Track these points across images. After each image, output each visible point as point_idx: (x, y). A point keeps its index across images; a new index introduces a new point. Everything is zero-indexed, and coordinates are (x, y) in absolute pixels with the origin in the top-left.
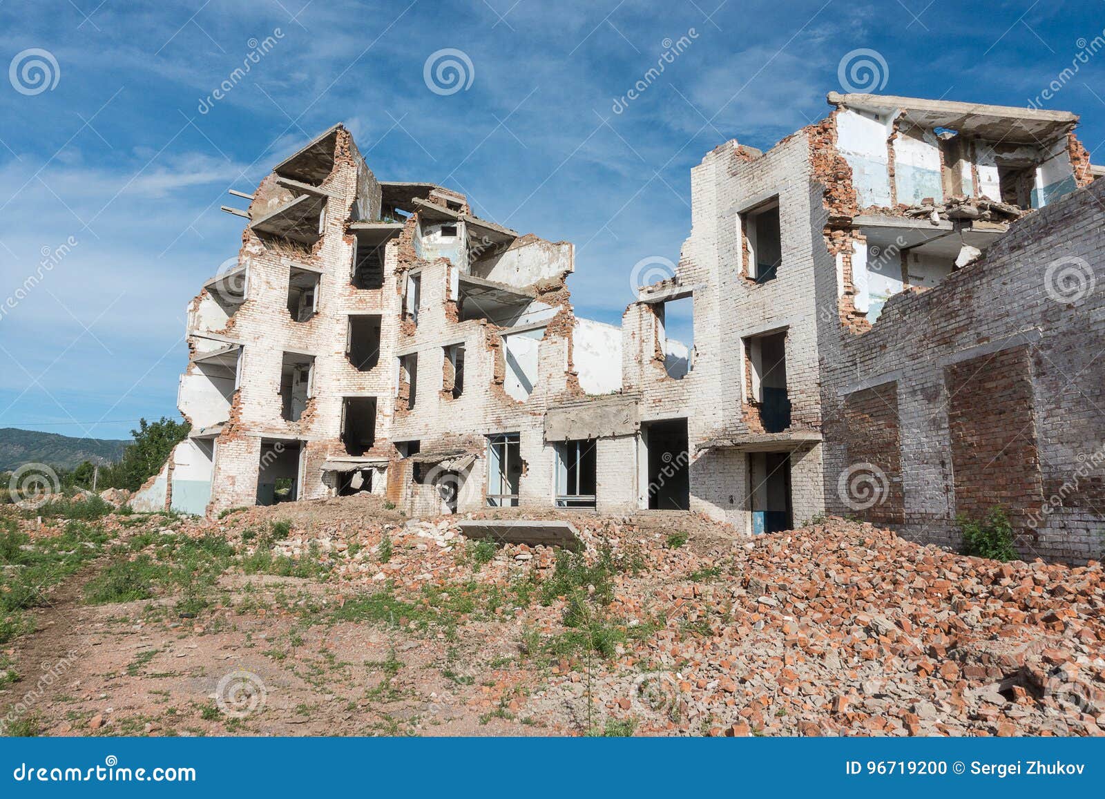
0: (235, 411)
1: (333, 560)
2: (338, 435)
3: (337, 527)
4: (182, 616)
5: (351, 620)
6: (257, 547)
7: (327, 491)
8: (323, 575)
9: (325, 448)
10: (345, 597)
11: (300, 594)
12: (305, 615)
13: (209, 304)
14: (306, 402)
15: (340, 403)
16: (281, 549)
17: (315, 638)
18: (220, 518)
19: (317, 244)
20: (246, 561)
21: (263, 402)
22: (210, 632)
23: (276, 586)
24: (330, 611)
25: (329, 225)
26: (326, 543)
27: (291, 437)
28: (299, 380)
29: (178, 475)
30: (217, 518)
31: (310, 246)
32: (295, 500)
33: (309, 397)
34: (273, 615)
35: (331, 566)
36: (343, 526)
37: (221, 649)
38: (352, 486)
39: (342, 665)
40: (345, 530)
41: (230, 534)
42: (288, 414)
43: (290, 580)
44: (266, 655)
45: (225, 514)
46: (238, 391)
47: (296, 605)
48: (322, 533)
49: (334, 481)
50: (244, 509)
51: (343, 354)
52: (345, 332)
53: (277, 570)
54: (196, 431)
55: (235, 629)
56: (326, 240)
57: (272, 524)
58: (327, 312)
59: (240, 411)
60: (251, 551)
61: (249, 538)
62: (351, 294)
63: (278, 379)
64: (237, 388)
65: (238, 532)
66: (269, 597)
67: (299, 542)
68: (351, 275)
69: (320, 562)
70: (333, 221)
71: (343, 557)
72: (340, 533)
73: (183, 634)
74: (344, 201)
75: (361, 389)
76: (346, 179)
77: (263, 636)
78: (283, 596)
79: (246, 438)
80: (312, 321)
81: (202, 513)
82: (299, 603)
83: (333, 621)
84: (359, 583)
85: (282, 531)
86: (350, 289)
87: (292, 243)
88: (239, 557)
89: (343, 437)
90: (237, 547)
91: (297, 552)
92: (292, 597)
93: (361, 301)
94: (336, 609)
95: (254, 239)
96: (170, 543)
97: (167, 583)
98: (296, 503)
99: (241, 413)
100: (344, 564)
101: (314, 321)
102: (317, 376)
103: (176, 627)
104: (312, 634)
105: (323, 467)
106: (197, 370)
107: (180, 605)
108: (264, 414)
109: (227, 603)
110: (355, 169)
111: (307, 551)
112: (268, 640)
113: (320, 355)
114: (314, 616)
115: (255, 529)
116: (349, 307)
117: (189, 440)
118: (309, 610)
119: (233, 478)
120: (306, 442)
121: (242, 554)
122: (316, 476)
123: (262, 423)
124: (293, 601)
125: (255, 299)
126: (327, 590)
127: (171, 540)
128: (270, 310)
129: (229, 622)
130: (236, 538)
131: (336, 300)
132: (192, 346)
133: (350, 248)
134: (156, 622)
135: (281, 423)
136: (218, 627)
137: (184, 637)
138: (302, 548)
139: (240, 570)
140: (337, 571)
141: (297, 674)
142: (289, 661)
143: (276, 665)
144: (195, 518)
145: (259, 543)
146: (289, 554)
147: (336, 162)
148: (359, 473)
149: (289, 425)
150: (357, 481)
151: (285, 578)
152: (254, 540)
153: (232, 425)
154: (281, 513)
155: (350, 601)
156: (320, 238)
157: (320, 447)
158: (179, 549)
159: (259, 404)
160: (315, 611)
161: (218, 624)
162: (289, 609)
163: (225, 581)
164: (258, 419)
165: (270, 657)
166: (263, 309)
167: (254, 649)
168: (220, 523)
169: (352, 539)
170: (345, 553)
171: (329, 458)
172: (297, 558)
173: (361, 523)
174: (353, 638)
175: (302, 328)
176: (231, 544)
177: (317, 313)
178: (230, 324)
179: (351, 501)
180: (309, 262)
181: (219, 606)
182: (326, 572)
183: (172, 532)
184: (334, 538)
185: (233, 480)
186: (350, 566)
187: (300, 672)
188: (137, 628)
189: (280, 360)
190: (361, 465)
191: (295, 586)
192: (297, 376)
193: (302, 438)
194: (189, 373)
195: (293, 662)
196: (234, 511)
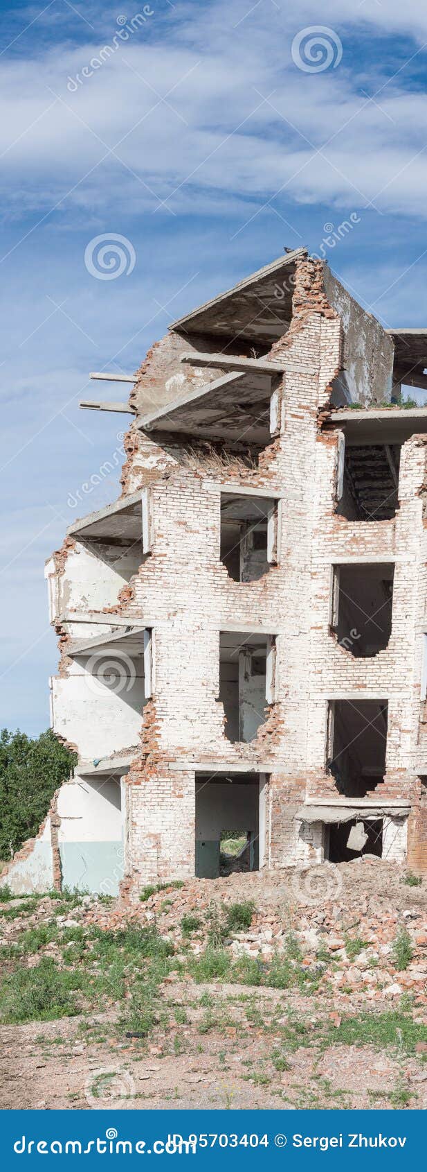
0: (149, 730)
1: (323, 964)
2: (321, 763)
3: (327, 912)
4: (129, 1035)
5: (351, 1044)
6: (205, 943)
7: (307, 853)
8: (309, 985)
9: (301, 784)
10: (344, 1015)
11: (279, 1011)
12: (289, 1037)
13: (83, 562)
14: (265, 709)
15: (324, 710)
16: (241, 947)
17: (304, 1063)
18: (143, 899)
19: (268, 451)
20: (192, 963)
21: (193, 716)
22: (169, 1054)
23: (244, 999)
24: (322, 1032)
25: (289, 418)
26: (311, 938)
27: (243, 767)
28: (249, 672)
29: (68, 834)
30: (138, 899)
31: (255, 458)
32: (256, 868)
33: (270, 702)
34: (247, 1034)
35: (320, 972)
36: (336, 912)
37: (189, 1072)
38: (350, 845)
39: (340, 1093)
40: (340, 917)
41: (164, 922)
42: (234, 731)
43: (261, 991)
44: (247, 1079)
45: (149, 893)
46: (151, 699)
47: (274, 1023)
48: (304, 921)
49: (318, 839)
50: (178, 885)
51: (326, 630)
52: (327, 593)
53: (241, 976)
54: (85, 764)
55: (201, 1051)
56: (283, 443)
57: (225, 908)
58: (292, 561)
59: (157, 732)
60: (198, 949)
61: (191, 928)
62: (336, 529)
63: (213, 674)
64: (147, 695)
65: (175, 919)
66: (237, 1013)
67: (268, 935)
68: (335, 498)
69: (304, 966)
70: (295, 411)
71: (338, 959)
72: (332, 922)
73: (138, 1055)
74: (316, 376)
75: (359, 686)
76: (319, 339)
77: (236, 1058)
78: (255, 1012)
79: (171, 775)
80: (267, 577)
81: (115, 892)
82: (279, 1021)
83: (327, 1044)
84: (363, 996)
85: (242, 918)
86: (333, 521)
87: (219, 452)
88: (182, 958)
89: (332, 767)
90: (175, 944)
91: (267, 950)
92: (267, 1014)
93: (355, 540)
94: (330, 1029)
95: (148, 445)
96: (79, 939)
97: (93, 995)
98: (259, 874)
99: (159, 735)
100: (340, 969)
101: (272, 577)
102: (280, 668)
103: (126, 1048)
104: (299, 1058)
105: (299, 815)
106: (75, 667)
107: (123, 1022)
108: (196, 734)
109: (184, 1020)
110: (336, 322)
111: (281, 950)
112: (244, 1063)
113: (284, 631)
114: (300, 1037)
115: (200, 915)
116: (333, 551)
117: (77, 779)
118: (293, 1030)
119: (156, 836)
120: (268, 775)
121: (184, 953)
122: (289, 830)
123: (194, 749)
124: (270, 1019)
125: (163, 552)
126: (317, 1006)
127: (78, 936)
128: (190, 568)
129: (191, 1041)
130: (172, 929)
131: (308, 540)
132: (63, 631)
133: (333, 451)
134: (99, 1042)
135: (224, 747)
136: (180, 1048)
137: (141, 1059)
138: (274, 943)
139: (187, 976)
140: (329, 979)
141: (286, 1099)
142: (274, 1086)
143: (259, 1090)
144: (105, 900)
145: (207, 937)
146: (255, 953)
147: (297, 313)
148: (360, 826)
149: (238, 750)
150: (357, 838)
151: (257, 989)
152: (199, 933)
153: (147, 755)
154: (237, 889)
155: (348, 1021)
156: (272, 441)
157: (293, 782)
158: (92, 947)
159: (186, 717)
160: (302, 1031)
161: (178, 1045)
162: (266, 1028)
163: (172, 992)
164: (187, 744)
165: (252, 1081)
166: (178, 567)
167: (230, 1072)
168: (143, 906)
169: (351, 932)
170: (342, 953)
171: (308, 800)
172: (268, 958)
173: (364, 907)
174: (353, 1064)
175: (251, 591)
176: (167, 938)
177: (275, 564)
178: (125, 596)
179: (348, 870)
180: (255, 483)
181: (173, 1023)
182: (312, 980)
183: (76, 924)
184: (323, 930)
185: (157, 840)
186: (348, 973)
187: (290, 1097)
188: (80, 1049)
189: (216, 646)
190: (363, 812)
191: (269, 999)
192: (245, 666)
193: (262, 769)
194: (64, 674)
195: (279, 1087)
196: (163, 888)
